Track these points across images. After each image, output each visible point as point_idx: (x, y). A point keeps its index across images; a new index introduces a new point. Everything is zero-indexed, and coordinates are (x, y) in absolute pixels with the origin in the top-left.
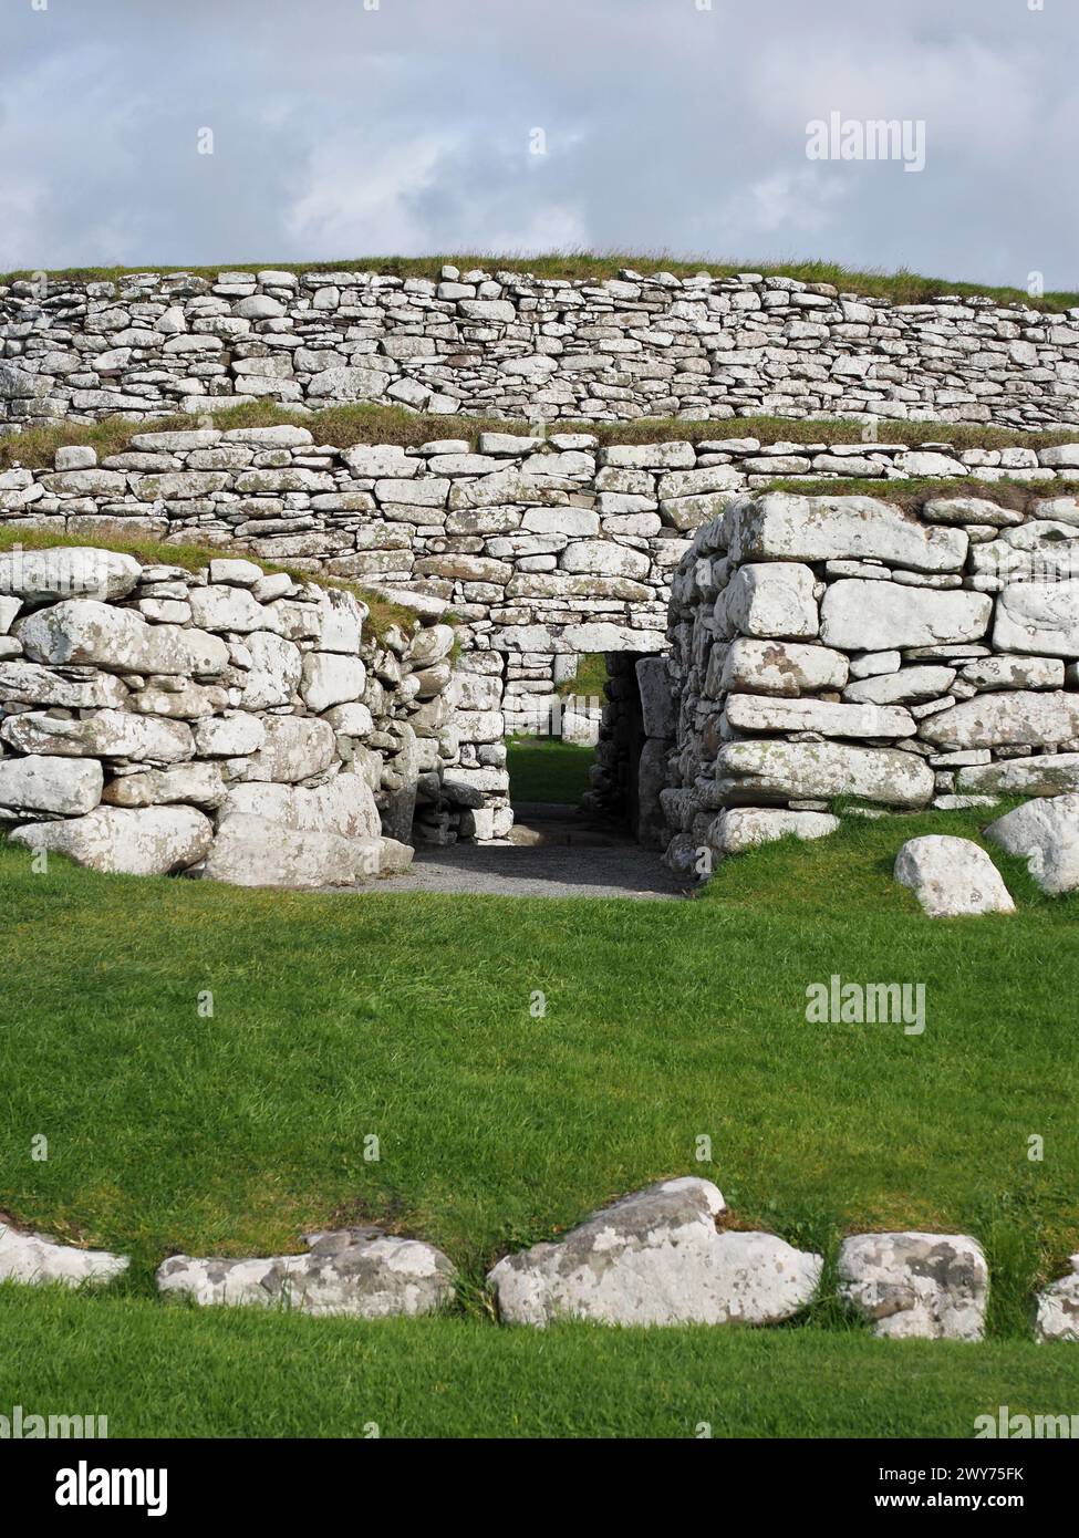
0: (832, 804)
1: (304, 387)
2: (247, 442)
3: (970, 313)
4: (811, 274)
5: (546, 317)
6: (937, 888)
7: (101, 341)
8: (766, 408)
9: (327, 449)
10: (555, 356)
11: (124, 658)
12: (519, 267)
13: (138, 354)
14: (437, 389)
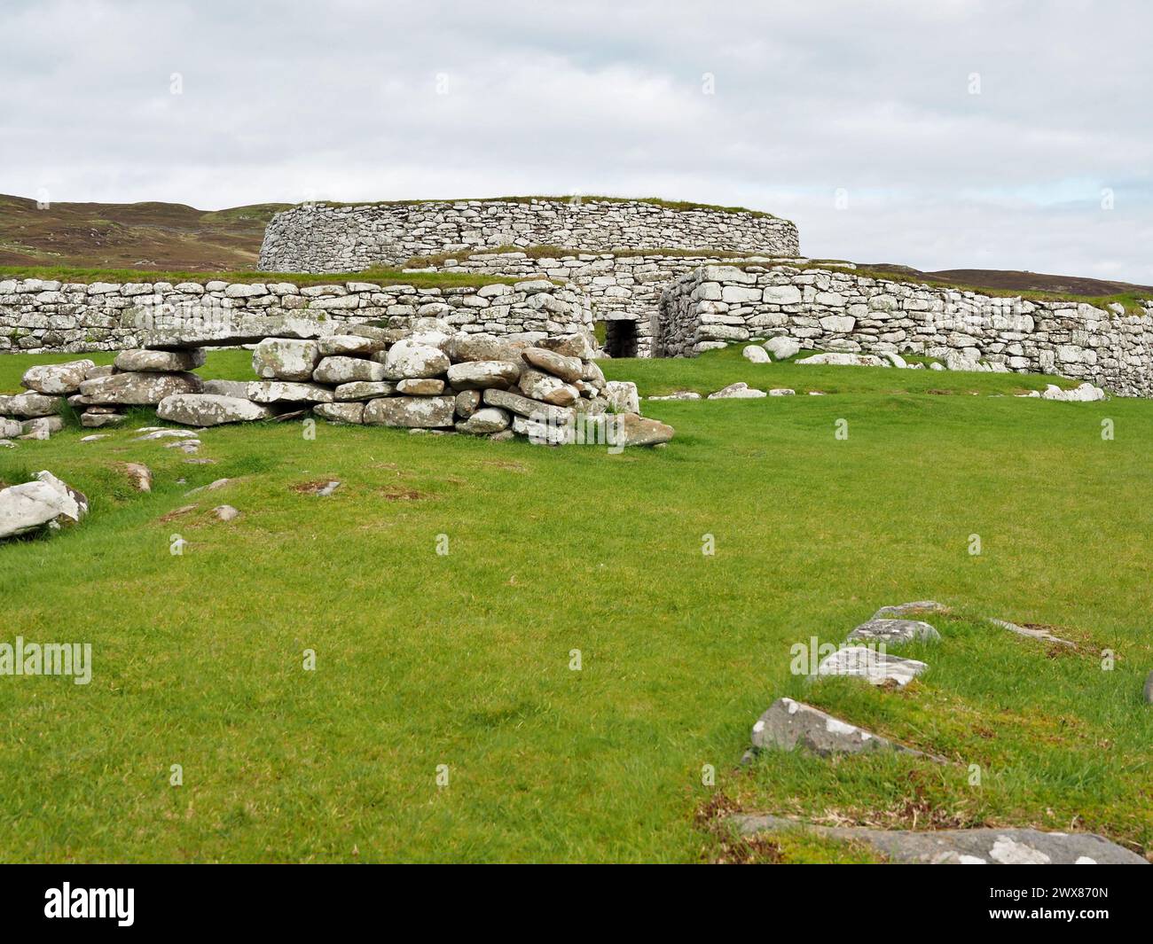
0: (726, 340)
1: (486, 241)
2: (506, 258)
3: (705, 215)
4: (653, 202)
5: (567, 217)
6: (754, 357)
7: (414, 225)
8: (640, 248)
9: (532, 259)
10: (571, 230)
11: (552, 307)
12: (557, 200)
13: (428, 230)
14: (531, 241)
